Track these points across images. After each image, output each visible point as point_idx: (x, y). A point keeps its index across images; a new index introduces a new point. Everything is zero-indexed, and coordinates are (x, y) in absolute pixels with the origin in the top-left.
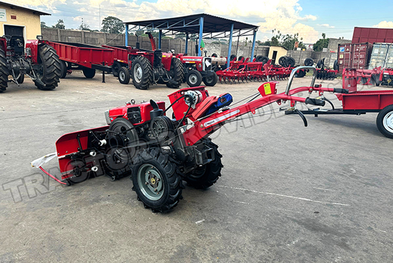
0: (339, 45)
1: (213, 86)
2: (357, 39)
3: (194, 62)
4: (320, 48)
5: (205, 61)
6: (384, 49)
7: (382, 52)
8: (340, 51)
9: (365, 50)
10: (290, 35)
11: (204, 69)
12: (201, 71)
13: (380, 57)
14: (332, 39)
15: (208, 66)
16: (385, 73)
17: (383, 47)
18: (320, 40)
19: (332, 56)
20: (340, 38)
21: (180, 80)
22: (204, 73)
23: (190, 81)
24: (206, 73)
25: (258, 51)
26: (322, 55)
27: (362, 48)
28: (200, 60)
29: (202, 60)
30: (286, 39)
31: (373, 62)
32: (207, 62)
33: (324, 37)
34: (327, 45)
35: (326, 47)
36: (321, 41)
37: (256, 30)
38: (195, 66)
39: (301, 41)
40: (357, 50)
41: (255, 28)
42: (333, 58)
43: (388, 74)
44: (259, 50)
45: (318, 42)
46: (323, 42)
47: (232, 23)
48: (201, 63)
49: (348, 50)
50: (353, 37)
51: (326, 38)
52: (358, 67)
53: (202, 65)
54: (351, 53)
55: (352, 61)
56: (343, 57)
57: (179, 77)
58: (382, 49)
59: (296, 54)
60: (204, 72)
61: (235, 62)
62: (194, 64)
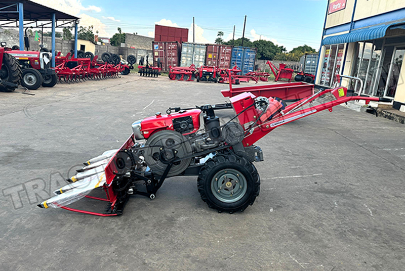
0: (153, 42)
1: (52, 87)
2: (159, 36)
3: (27, 59)
4: (118, 43)
5: (43, 57)
6: (191, 48)
7: (190, 51)
8: (155, 49)
9: (176, 48)
10: (84, 27)
11: (42, 67)
12: (40, 69)
13: (188, 55)
14: (129, 34)
15: (46, 64)
16: (204, 70)
17: (190, 46)
18: (116, 34)
19: (138, 52)
20: (134, 34)
21: (18, 81)
22: (43, 72)
23: (26, 82)
24: (46, 72)
25: (63, 44)
26: (129, 51)
27: (173, 46)
28: (36, 56)
29: (39, 56)
30: (80, 31)
31: (184, 60)
32: (45, 57)
33: (120, 32)
34: (125, 40)
35: (123, 42)
36: (118, 36)
37: (77, 22)
38: (28, 62)
39: (97, 34)
40: (169, 48)
41: (76, 19)
42: (139, 54)
43: (206, 71)
44: (65, 44)
45: (114, 36)
46: (120, 37)
47: (54, 13)
48: (38, 59)
49: (161, 47)
50: (155, 35)
51: (122, 33)
52: (172, 64)
53: (39, 61)
54: (165, 50)
55: (166, 59)
56: (157, 55)
57: (16, 77)
58: (189, 48)
59: (103, 49)
60: (43, 70)
61: (58, 58)
62: (27, 61)
